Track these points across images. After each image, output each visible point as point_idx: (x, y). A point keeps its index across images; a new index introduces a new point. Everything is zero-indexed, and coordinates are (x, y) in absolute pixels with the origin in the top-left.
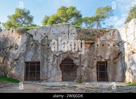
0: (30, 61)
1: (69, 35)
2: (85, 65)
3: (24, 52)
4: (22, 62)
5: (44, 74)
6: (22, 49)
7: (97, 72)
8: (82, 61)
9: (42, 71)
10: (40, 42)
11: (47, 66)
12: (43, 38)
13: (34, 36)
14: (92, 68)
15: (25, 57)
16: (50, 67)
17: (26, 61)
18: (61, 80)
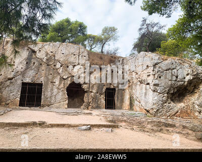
0: (30, 81)
1: (80, 57)
2: (94, 91)
3: (22, 70)
4: (19, 82)
5: (47, 98)
6: (21, 66)
7: (105, 99)
8: (91, 86)
9: (44, 95)
10: (44, 60)
11: (52, 90)
12: (49, 56)
13: (37, 52)
14: (101, 94)
15: (23, 77)
16: (55, 90)
17: (25, 81)
18: (66, 106)
